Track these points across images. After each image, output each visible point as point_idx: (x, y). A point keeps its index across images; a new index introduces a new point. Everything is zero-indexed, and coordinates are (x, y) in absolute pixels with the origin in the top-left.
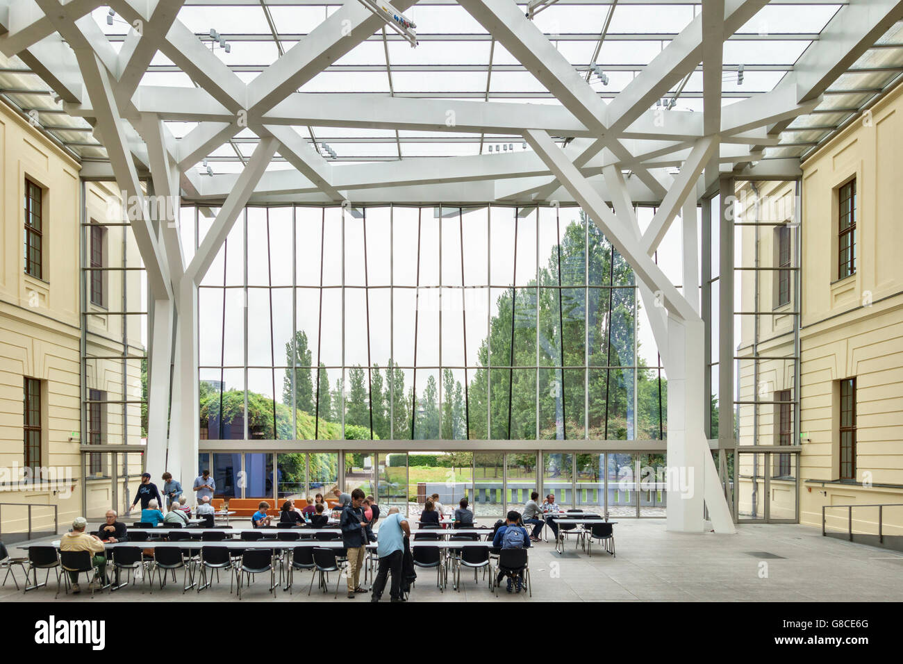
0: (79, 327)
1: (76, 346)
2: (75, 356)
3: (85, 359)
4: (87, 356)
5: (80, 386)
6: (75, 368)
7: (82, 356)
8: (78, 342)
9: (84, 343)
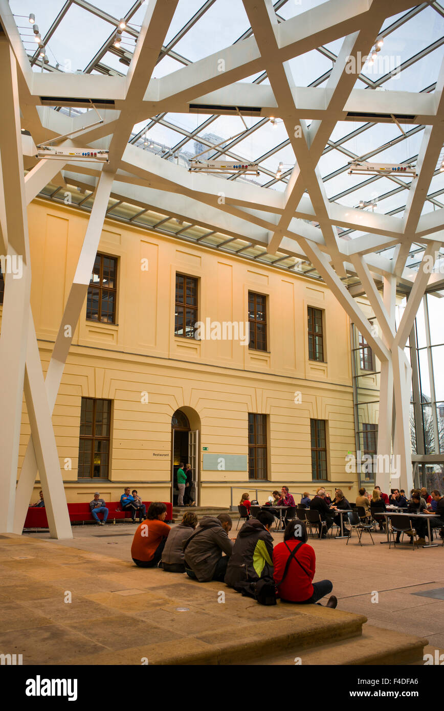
0: (352, 385)
1: (350, 397)
2: (351, 404)
3: (357, 405)
4: (358, 403)
5: (354, 422)
6: (351, 411)
7: (355, 403)
8: (351, 395)
9: (356, 394)
